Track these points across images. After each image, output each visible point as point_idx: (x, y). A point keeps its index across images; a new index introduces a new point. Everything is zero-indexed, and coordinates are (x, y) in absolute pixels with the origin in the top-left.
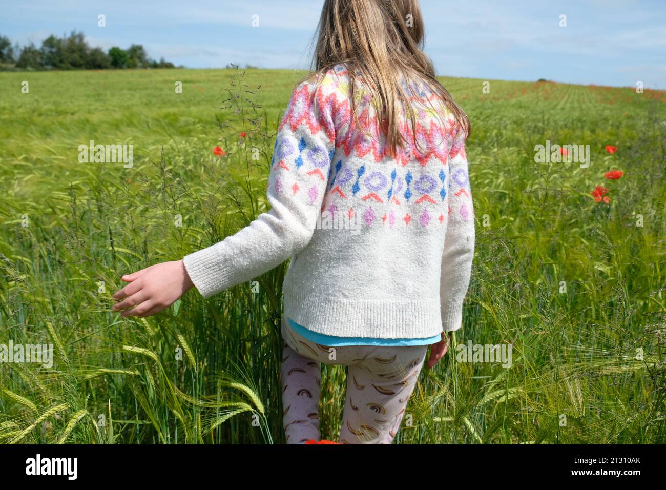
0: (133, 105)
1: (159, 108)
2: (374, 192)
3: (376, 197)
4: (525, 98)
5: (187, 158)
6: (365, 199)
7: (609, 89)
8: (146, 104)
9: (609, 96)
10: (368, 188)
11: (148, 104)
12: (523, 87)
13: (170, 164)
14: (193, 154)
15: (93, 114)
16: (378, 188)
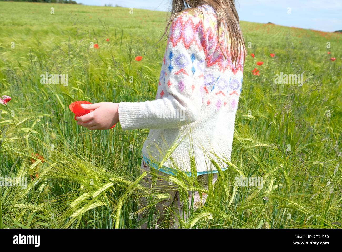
0: (54, 23)
1: (68, 25)
2: (222, 90)
3: (223, 94)
4: (257, 32)
5: (81, 49)
6: (217, 94)
7: (301, 30)
8: (61, 23)
9: (300, 33)
10: (219, 88)
11: (62, 23)
12: (258, 26)
13: (72, 50)
14: (84, 48)
15: (33, 26)
16: (223, 88)
